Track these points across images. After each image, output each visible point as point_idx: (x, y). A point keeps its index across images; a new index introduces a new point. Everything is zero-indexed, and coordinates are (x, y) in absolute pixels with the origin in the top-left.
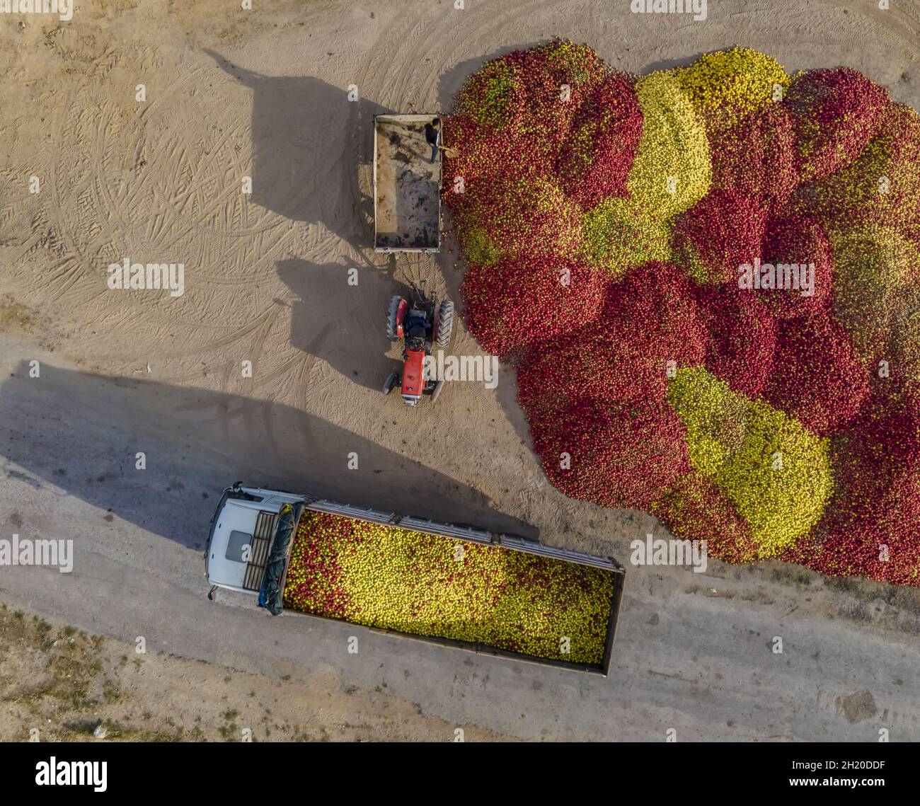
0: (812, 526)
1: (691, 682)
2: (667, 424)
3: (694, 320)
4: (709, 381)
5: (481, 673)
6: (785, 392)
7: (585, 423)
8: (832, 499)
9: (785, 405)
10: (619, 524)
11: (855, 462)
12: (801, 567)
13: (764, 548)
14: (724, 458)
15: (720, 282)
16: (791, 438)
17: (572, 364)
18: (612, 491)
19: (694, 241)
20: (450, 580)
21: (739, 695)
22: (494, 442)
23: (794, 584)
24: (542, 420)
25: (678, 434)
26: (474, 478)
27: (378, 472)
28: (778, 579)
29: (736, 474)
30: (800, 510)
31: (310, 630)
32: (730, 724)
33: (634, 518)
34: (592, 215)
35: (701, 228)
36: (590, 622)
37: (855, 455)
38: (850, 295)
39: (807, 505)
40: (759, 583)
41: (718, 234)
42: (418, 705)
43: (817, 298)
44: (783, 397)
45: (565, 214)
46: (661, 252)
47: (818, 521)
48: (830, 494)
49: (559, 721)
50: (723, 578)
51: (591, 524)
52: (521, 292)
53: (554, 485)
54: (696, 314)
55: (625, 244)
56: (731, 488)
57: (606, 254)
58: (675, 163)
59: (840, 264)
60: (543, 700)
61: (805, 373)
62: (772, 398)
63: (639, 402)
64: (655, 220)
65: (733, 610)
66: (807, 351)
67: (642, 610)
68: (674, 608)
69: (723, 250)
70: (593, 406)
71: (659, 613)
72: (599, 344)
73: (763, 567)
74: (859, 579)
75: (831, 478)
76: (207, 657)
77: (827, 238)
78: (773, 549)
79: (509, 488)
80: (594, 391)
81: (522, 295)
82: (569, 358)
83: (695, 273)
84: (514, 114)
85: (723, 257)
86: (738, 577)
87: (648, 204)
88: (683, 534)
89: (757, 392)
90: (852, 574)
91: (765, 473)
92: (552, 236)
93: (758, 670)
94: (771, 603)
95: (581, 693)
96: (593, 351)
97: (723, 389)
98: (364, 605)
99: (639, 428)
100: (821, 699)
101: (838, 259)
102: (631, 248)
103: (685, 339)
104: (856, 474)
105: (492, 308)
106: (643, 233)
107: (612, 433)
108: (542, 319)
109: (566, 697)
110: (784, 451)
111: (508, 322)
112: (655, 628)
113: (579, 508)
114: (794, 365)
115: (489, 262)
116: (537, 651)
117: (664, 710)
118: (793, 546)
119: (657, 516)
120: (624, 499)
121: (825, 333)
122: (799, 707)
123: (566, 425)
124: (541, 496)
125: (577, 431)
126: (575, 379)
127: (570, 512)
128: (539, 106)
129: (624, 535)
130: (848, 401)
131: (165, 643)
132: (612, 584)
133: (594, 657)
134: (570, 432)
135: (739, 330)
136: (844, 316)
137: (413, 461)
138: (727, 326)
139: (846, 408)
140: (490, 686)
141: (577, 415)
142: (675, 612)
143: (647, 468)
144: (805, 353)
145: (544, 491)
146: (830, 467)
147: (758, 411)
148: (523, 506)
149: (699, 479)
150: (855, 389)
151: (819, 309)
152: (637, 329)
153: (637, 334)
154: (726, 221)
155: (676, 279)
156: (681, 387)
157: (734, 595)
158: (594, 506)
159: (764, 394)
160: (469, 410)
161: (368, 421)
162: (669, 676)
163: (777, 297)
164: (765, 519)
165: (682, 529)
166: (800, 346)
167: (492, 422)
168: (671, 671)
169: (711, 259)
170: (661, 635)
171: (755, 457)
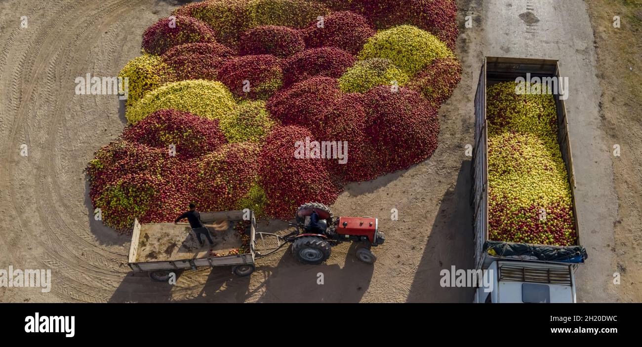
0: (432, 34)
6: (352, 43)
9: (360, 44)
10: (449, 121)
11: (391, 16)
12: (456, 42)
13: (449, 56)
15: (282, 73)
19: (253, 86)
23: (467, 44)
24: (384, 162)
26: (434, 202)
28: (466, 50)
29: (406, 64)
33: (444, 115)
34: (230, 138)
37: (386, 17)
40: (470, 57)
41: (249, 71)
44: (355, 45)
47: (428, 32)
50: (472, 73)
51: (453, 135)
52: (288, 168)
53: (430, 156)
56: (415, 68)
57: (260, 127)
58: (197, 91)
62: (356, 50)
69: (259, 70)
70: (371, 127)
73: (461, 57)
74: (458, 21)
75: (401, 26)
78: (449, 52)
79: (437, 181)
80: (360, 125)
81: (290, 167)
83: (274, 86)
84: (145, 180)
85: (264, 69)
86: (470, 67)
88: (449, 90)
89: (353, 57)
90: (455, 23)
91: (404, 47)
94: (481, 52)
97: (352, 69)
100: (529, 31)
101: (267, 23)
102: (256, 115)
111: (312, 180)
113: (444, 142)
114: (335, 38)
115: (264, 199)
118: (445, 43)
119: (440, 103)
120: (432, 118)
123: (386, 144)
124: (439, 162)
125: (390, 134)
127: (447, 146)
128: (140, 165)
129: (456, 119)
134: (392, 140)
135: (314, 59)
137: (428, 241)
145: (435, 161)
147: (365, 57)
148: (449, 171)
149: (412, 83)
152: (315, 104)
158: (440, 134)
159: (353, 54)
161: (400, 275)
163: (291, 47)
166: (322, 37)
167: (390, 195)
169: (266, 76)
171: (394, 53)
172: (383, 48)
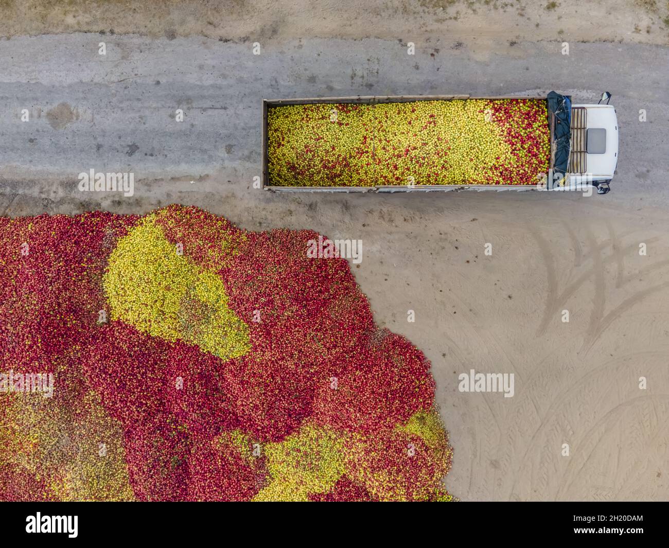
0: (116, 247)
1: (193, 108)
2: (245, 308)
3: (238, 399)
4: (216, 350)
5: (358, 80)
6: (154, 353)
7: (313, 295)
8: (102, 273)
9: (152, 342)
10: (270, 217)
11: (89, 306)
12: (121, 213)
13: (151, 222)
14: (195, 288)
15: (221, 435)
16: (143, 317)
17: (332, 342)
18: (280, 243)
19: (248, 466)
20: (408, 151)
21: (154, 106)
22: (382, 262)
23: (124, 199)
24: (347, 288)
25: (235, 301)
27: (474, 220)
29: (183, 278)
30: (127, 260)
31: (502, 85)
32: (158, 83)
33: (258, 225)
34: (338, 473)
35: (244, 480)
36: (283, 140)
37: (89, 312)
38: (110, 447)
39: (122, 264)
40: (151, 195)
41: (229, 479)
42: (402, 45)
43: (138, 439)
44: (155, 348)
45: (362, 471)
46: (275, 451)
47: (112, 252)
48: (105, 276)
49: (290, 57)
50: (181, 192)
51: (291, 212)
54: (236, 405)
55: (306, 454)
56: (185, 265)
57: (320, 442)
59: (122, 472)
60: (306, 70)
61: (139, 373)
62: (163, 345)
63: (271, 322)
64: (284, 479)
65: (168, 169)
66: (140, 392)
67: (240, 154)
68: (215, 161)
69: (223, 466)
70: (308, 310)
71: (226, 155)
72: (312, 364)
73: (151, 207)
74: (74, 213)
75: (107, 290)
76: (583, 46)
77: (136, 494)
78: (144, 223)
80: (309, 323)
82: (335, 346)
83: (243, 439)
85: (222, 459)
86: (168, 195)
87: (293, 491)
88: (217, 220)
89: (176, 347)
90: (80, 216)
91: (160, 284)
92: (370, 451)
93: (142, 127)
94: (140, 180)
95: (276, 82)
96: (317, 357)
97: (205, 345)
98: (477, 116)
99: (268, 301)
100: (91, 115)
101: (125, 477)
102: (299, 451)
103: (242, 382)
104: (87, 297)
105: (408, 376)
106: (293, 467)
107: (290, 291)
108: (364, 376)
109: (288, 76)
110: (147, 305)
111: (391, 367)
112: (228, 143)
113: (304, 223)
114: (150, 378)
115: (418, 415)
116: (323, 108)
117: (210, 82)
118: (128, 228)
119: (240, 230)
120: (269, 239)
121: (127, 410)
122: (107, 107)
123: (327, 290)
125: (317, 287)
126: (327, 330)
127: (311, 219)
129: (264, 209)
130: (101, 356)
131: (620, 50)
132: (270, 174)
133: (275, 113)
134: (323, 283)
135: (199, 399)
136: (113, 427)
138: (209, 400)
139: (102, 350)
140: (349, 72)
141: (320, 300)
142: (214, 159)
143: (256, 268)
144: (141, 389)
146: (108, 298)
147: (173, 332)
148: (348, 216)
149: (212, 266)
150: (96, 368)
151: (135, 429)
152: (283, 384)
153: (283, 379)
154: (224, 492)
155: (258, 430)
156: (239, 341)
157: (170, 180)
158: (292, 228)
159: (170, 347)
160: (408, 284)
162: (211, 108)
164: (154, 246)
165: (220, 223)
166: (146, 395)
168: (210, 112)
169: (231, 454)
170: (221, 138)
171: (169, 294)
172: (161, 311)
